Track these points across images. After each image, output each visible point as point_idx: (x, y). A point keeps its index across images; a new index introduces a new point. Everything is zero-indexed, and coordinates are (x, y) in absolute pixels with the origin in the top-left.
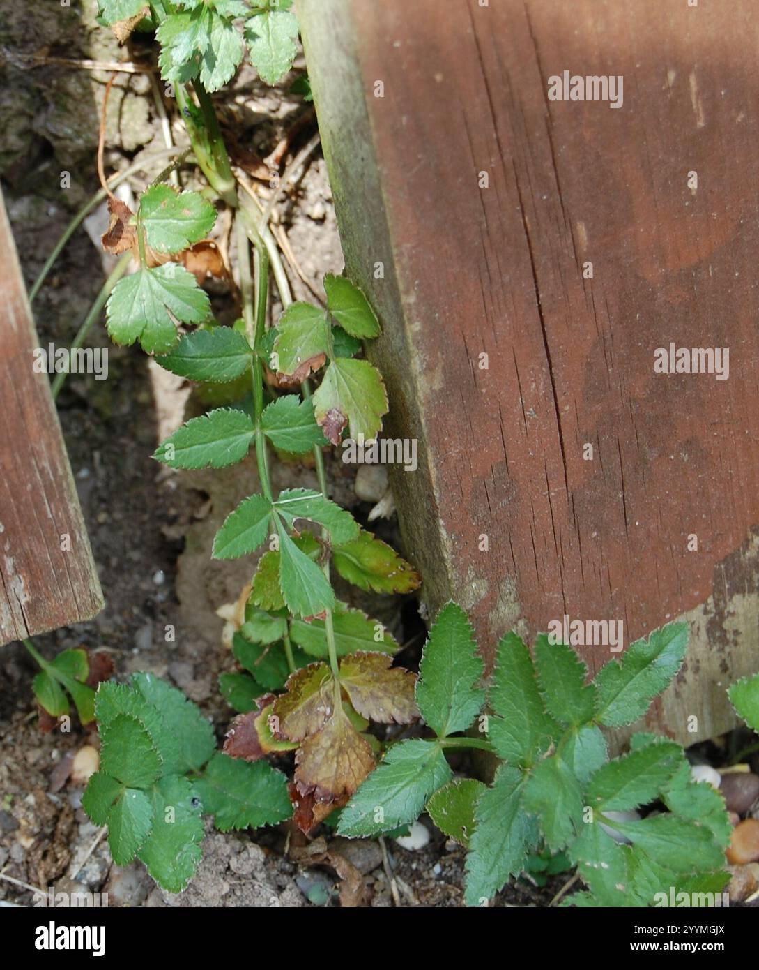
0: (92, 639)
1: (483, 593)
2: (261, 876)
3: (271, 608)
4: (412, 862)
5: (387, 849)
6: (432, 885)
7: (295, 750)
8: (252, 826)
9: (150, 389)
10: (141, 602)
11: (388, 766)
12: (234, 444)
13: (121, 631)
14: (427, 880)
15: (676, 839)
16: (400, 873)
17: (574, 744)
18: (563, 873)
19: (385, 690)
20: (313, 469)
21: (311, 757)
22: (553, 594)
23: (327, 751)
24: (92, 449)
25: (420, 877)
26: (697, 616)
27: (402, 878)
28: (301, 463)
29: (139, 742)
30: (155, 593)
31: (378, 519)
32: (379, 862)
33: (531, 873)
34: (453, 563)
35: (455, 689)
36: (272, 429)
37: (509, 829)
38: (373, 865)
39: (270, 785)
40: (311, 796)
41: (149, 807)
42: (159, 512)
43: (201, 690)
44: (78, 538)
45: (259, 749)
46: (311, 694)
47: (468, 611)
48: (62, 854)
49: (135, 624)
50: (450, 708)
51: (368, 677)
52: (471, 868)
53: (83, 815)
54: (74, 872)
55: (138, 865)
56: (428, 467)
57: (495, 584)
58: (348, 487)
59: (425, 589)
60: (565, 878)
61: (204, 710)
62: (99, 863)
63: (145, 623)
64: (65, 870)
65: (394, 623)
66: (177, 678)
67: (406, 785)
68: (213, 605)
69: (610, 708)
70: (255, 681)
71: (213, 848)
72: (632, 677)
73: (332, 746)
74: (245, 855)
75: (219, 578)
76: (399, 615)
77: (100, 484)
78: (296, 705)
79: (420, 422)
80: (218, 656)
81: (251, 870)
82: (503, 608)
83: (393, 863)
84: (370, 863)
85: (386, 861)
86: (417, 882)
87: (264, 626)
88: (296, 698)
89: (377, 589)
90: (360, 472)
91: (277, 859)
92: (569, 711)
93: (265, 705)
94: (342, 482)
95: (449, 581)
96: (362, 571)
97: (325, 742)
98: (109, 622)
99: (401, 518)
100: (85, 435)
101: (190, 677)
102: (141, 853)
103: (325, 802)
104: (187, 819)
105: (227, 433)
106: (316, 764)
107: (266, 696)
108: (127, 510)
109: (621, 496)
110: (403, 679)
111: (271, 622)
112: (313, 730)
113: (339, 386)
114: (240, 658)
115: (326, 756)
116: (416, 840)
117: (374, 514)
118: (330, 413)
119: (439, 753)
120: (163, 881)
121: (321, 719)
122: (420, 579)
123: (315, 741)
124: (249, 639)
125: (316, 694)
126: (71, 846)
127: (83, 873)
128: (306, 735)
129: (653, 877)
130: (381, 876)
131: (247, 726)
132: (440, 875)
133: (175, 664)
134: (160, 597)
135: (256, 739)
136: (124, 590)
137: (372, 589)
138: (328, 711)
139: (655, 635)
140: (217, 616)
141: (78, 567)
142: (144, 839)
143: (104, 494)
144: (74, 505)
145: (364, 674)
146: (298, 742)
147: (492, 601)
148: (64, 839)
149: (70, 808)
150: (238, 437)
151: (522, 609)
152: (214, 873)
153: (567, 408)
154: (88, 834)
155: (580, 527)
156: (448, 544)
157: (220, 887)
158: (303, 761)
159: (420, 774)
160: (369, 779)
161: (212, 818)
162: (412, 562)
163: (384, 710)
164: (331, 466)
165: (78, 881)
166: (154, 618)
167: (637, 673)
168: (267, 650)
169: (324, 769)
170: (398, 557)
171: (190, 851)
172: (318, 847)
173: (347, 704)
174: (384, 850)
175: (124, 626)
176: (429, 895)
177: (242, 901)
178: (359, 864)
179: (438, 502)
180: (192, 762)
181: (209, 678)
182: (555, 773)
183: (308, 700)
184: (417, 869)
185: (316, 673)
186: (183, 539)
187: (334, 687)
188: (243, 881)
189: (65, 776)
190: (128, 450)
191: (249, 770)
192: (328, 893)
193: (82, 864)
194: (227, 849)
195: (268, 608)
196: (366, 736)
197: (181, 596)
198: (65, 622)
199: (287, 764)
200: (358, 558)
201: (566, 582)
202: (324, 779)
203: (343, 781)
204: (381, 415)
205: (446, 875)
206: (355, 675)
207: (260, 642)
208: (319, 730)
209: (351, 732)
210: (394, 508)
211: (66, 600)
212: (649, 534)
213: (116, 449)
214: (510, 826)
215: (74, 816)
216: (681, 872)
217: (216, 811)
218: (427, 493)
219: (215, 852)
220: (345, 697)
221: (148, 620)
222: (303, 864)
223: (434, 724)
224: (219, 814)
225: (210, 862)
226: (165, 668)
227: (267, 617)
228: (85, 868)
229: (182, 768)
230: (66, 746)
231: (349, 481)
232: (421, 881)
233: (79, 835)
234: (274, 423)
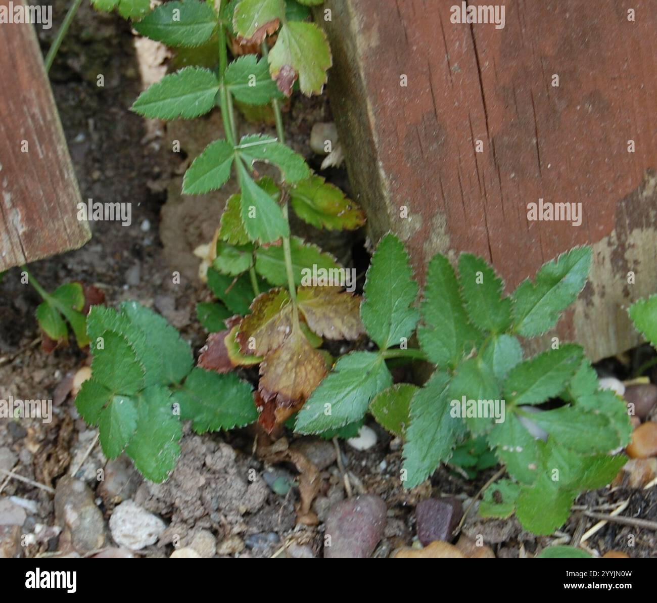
0: (88, 278)
1: (418, 226)
2: (232, 471)
3: (238, 243)
4: (362, 459)
5: (340, 448)
6: (379, 478)
7: (259, 364)
8: (224, 427)
9: (136, 66)
10: (131, 246)
11: (337, 375)
12: (201, 98)
13: (114, 271)
14: (375, 475)
15: (579, 425)
16: (351, 469)
17: (494, 349)
18: (491, 469)
19: (336, 312)
20: (274, 127)
21: (272, 369)
22: (478, 227)
23: (287, 364)
24: (87, 117)
25: (369, 473)
26: (602, 247)
27: (353, 473)
28: (264, 122)
29: (124, 355)
30: (143, 239)
31: (330, 168)
32: (334, 459)
33: (463, 467)
34: (391, 199)
35: (394, 308)
36: (234, 84)
37: (439, 422)
38: (328, 462)
39: (239, 394)
40: (274, 401)
41: (135, 411)
42: (145, 170)
43: (182, 318)
44: (66, 176)
45: (228, 363)
46: (273, 316)
47: (406, 242)
48: (63, 456)
49: (125, 265)
50: (390, 324)
51: (322, 300)
52: (407, 456)
53: (81, 425)
54: (74, 471)
55: (128, 464)
56: (367, 115)
57: (428, 218)
58: (304, 142)
59: (370, 226)
60: (492, 473)
61: (184, 335)
62: (95, 463)
63: (134, 264)
64: (66, 470)
65: (345, 259)
66: (161, 309)
67: (353, 389)
68: (191, 247)
69: (525, 320)
70: (226, 309)
71: (190, 447)
72: (544, 295)
73: (291, 359)
74: (218, 454)
75: (197, 223)
76: (349, 252)
77: (94, 147)
78: (260, 325)
79: (359, 75)
80: (196, 290)
81: (224, 465)
82: (435, 240)
83: (346, 461)
84: (325, 461)
85: (339, 459)
86: (366, 477)
87: (233, 260)
88: (260, 319)
89: (329, 226)
90: (314, 128)
91: (246, 458)
92: (489, 320)
93: (233, 326)
94: (300, 138)
95: (389, 216)
96: (315, 212)
97: (285, 356)
98: (103, 263)
99: (349, 165)
100: (80, 105)
101: (172, 308)
102: (127, 449)
103: (285, 407)
104: (167, 422)
105: (195, 88)
106: (277, 375)
107: (234, 318)
108: (117, 168)
109: (534, 141)
110: (351, 301)
111: (239, 256)
112: (275, 346)
113: (290, 46)
114: (213, 289)
115: (286, 368)
116: (365, 440)
117: (326, 163)
118: (282, 69)
119: (381, 362)
120: (148, 474)
121: (282, 337)
122: (365, 217)
123: (276, 355)
124: (220, 271)
125: (277, 316)
126: (72, 450)
127: (81, 472)
128: (269, 351)
129: (563, 464)
130: (335, 472)
131: (219, 343)
132: (386, 470)
133: (159, 297)
134: (147, 242)
135: (226, 354)
136: (116, 236)
137: (324, 228)
138: (288, 330)
139: (562, 258)
140: (194, 256)
141: (67, 201)
142: (130, 438)
143: (97, 155)
144: (62, 147)
145: (318, 298)
146: (262, 356)
147: (425, 234)
148: (65, 444)
149: (70, 418)
150: (205, 92)
151: (452, 240)
152: (192, 468)
153: (487, 64)
154: (86, 440)
155: (500, 168)
156: (387, 183)
157: (197, 480)
158: (267, 372)
159: (366, 379)
160: (321, 384)
161: (190, 422)
162: (357, 202)
163: (335, 328)
164: (289, 125)
165: (77, 478)
166: (141, 259)
167: (548, 291)
168: (235, 280)
169: (284, 379)
170: (345, 198)
171: (171, 448)
172: (281, 446)
173: (304, 324)
174: (338, 450)
175: (116, 267)
176: (375, 485)
177: (217, 492)
178: (316, 461)
179: (377, 146)
180: (173, 376)
181: (188, 308)
182: (477, 373)
183: (270, 321)
184: (366, 466)
185: (276, 298)
186: (165, 191)
187: (292, 310)
188: (217, 476)
189: (66, 392)
190: (118, 117)
191: (221, 382)
192: (290, 485)
193: (80, 464)
194: (204, 449)
195: (235, 242)
196: (321, 352)
197: (164, 240)
198: (57, 250)
199: (252, 374)
200: (312, 200)
201: (489, 218)
202: (284, 387)
203: (300, 389)
204: (326, 69)
205: (391, 470)
206: (310, 298)
207: (230, 274)
208: (279, 347)
209: (307, 348)
210: (342, 158)
211: (58, 231)
212: (559, 176)
213: (107, 117)
214: (440, 421)
215: (74, 425)
216: (584, 452)
217: (194, 417)
218: (368, 139)
219: (193, 451)
220: (302, 319)
221: (136, 261)
222: (268, 460)
223: (377, 337)
224: (197, 419)
225: (189, 459)
226: (151, 301)
227: (235, 252)
228: (83, 468)
229: (164, 382)
230: (67, 368)
231: (305, 137)
232: (370, 475)
233: (78, 440)
234: (236, 79)
